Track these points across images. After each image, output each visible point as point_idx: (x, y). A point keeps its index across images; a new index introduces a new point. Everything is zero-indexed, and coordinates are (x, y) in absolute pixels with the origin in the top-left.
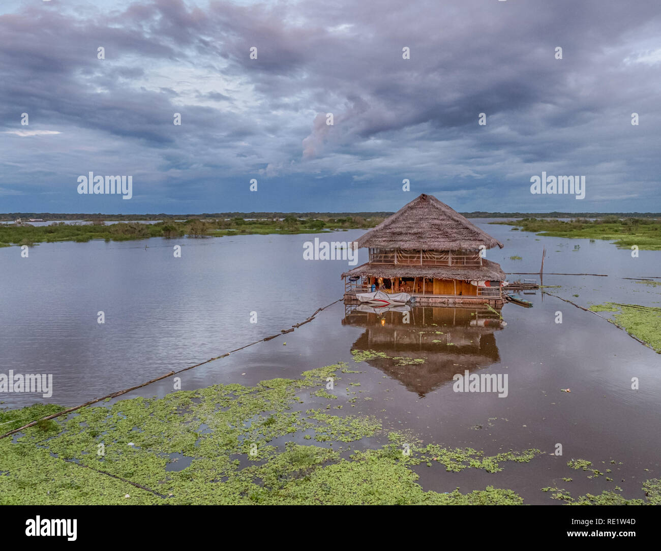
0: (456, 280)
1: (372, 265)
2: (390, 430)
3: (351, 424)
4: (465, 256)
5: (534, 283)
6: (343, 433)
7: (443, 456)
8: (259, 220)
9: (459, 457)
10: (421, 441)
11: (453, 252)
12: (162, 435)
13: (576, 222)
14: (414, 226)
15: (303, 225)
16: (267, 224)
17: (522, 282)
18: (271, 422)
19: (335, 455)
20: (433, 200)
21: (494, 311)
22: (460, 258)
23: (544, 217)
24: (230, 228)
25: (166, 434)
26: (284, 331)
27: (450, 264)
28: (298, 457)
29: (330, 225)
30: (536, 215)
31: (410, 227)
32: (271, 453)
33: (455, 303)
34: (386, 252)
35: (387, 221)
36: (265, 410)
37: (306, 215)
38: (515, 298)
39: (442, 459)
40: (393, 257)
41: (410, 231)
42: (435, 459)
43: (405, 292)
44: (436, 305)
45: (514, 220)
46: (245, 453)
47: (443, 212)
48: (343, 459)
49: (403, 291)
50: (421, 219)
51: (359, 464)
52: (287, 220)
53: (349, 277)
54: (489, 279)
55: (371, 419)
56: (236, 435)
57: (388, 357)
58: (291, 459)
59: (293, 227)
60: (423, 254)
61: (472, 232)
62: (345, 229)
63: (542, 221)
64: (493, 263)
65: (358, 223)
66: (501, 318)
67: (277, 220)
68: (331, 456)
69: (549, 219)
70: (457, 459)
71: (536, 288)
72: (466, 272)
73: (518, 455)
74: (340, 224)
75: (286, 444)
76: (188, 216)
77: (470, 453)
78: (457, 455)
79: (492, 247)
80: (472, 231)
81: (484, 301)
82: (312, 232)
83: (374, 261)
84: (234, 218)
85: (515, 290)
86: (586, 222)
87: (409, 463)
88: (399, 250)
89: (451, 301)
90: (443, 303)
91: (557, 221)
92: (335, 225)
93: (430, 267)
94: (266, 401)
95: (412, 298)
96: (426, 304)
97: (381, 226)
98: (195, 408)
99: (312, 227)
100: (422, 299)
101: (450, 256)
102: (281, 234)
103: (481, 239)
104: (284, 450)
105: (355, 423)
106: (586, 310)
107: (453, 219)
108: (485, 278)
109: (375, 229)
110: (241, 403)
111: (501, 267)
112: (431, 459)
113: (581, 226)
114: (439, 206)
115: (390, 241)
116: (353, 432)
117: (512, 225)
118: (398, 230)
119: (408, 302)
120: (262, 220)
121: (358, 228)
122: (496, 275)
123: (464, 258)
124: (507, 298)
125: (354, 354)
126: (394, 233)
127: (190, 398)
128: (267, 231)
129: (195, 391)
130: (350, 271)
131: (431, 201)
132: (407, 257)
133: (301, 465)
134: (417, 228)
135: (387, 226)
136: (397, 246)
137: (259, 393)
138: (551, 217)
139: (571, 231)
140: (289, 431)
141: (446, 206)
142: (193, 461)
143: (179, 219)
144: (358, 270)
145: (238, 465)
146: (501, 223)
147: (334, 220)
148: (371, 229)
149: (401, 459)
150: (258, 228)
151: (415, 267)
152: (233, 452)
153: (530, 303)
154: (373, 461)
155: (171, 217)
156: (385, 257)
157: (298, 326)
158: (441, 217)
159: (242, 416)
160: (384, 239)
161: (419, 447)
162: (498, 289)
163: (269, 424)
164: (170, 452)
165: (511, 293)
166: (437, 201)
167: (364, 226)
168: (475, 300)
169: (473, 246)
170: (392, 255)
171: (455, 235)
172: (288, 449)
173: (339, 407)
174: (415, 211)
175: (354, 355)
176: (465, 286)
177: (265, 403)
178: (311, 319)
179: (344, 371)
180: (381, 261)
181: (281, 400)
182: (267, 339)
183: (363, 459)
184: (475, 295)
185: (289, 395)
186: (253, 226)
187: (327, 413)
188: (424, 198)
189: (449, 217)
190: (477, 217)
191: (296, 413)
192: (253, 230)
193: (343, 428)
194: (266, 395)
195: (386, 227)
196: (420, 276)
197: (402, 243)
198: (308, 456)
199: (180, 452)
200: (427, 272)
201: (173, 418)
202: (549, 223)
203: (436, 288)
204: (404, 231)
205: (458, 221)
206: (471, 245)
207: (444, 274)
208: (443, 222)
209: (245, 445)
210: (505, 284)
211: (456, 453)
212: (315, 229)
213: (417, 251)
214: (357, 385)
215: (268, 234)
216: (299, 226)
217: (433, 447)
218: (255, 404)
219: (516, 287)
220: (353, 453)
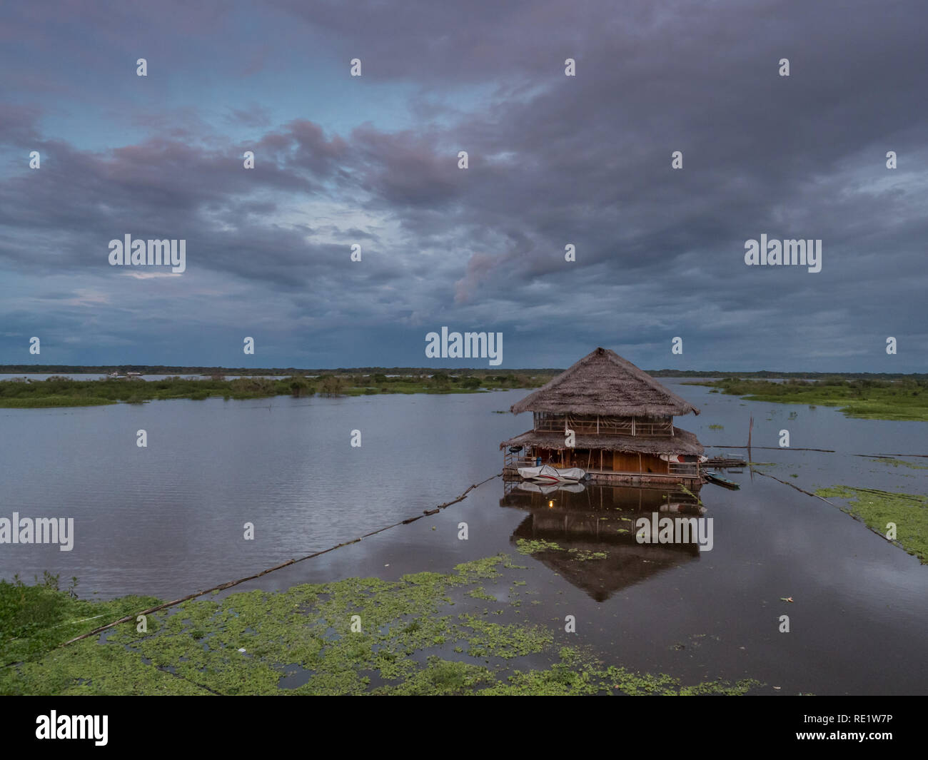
0: (642, 454)
1: (538, 433)
2: (564, 645)
3: (514, 634)
4: (653, 424)
5: (741, 458)
6: (503, 646)
7: (628, 684)
8: (403, 376)
9: (648, 686)
10: (601, 662)
11: (637, 418)
12: (280, 640)
13: (790, 383)
14: (588, 386)
15: (455, 384)
16: (413, 382)
17: (725, 457)
18: (414, 628)
19: (489, 675)
20: (611, 355)
21: (690, 493)
22: (646, 427)
23: (750, 377)
24: (369, 386)
25: (285, 639)
26: (427, 513)
27: (633, 433)
28: (443, 676)
29: (488, 383)
30: (740, 374)
31: (584, 388)
32: (409, 670)
33: (640, 482)
34: (555, 417)
35: (556, 380)
36: (407, 613)
37: (459, 371)
38: (717, 478)
39: (626, 686)
40: (564, 423)
41: (583, 393)
42: (617, 686)
43: (579, 467)
44: (617, 484)
45: (713, 380)
46: (377, 668)
47: (624, 369)
48: (500, 682)
49: (575, 467)
50: (597, 378)
51: (520, 689)
52: (436, 377)
53: (510, 447)
54: (683, 453)
55: (539, 630)
56: (368, 644)
57: (561, 549)
58: (434, 679)
59: (442, 385)
60: (600, 420)
61: (659, 394)
62: (505, 388)
63: (747, 381)
64: (688, 433)
65: (520, 382)
66: (699, 502)
67: (425, 377)
68: (484, 677)
69: (756, 380)
70: (646, 689)
71: (743, 465)
72: (653, 444)
73: (727, 686)
74: (500, 383)
75: (429, 659)
76: (321, 371)
77: (662, 681)
78: (646, 682)
79: (685, 413)
80: (660, 393)
81: (678, 480)
82: (466, 392)
83: (540, 428)
84: (374, 375)
85: (716, 468)
86: (804, 384)
87: (585, 691)
88: (571, 415)
89: (635, 479)
90: (626, 482)
91: (767, 382)
92: (494, 383)
93: (610, 437)
94: (409, 601)
95: (586, 475)
96: (604, 483)
97: (549, 386)
98: (322, 607)
99: (465, 386)
100: (599, 475)
101: (634, 424)
102: (428, 393)
103: (671, 403)
104: (425, 666)
105: (519, 634)
106: (812, 495)
107: (636, 379)
108: (678, 452)
109: (541, 389)
110: (378, 602)
111: (698, 438)
112: (612, 686)
113: (797, 389)
114: (619, 363)
115: (560, 404)
116: (516, 645)
117: (709, 386)
118: (569, 391)
119: (581, 479)
120: (407, 376)
121: (520, 388)
122: (691, 449)
123: (651, 426)
124: (706, 478)
125: (519, 544)
126: (564, 395)
127: (317, 594)
128: (413, 389)
129: (324, 584)
130: (511, 439)
131: (610, 357)
132: (580, 424)
133: (446, 687)
134: (593, 389)
135: (555, 386)
136: (568, 410)
137: (400, 590)
138: (759, 377)
139: (785, 394)
140: (436, 641)
141: (628, 362)
142: (312, 676)
143: (310, 374)
144: (520, 438)
145: (367, 684)
146: (697, 384)
147: (491, 378)
148: (536, 390)
149: (574, 685)
150: (401, 386)
151: (590, 436)
152: (364, 666)
153: (736, 484)
154: (538, 685)
155: (301, 372)
156: (553, 423)
157: (445, 506)
158: (622, 376)
159: (379, 620)
160: (552, 401)
161: (597, 670)
162: (695, 466)
163: (412, 631)
164: (288, 663)
165: (711, 472)
166: (616, 356)
167: (528, 386)
168: (665, 479)
169: (661, 412)
170: (561, 421)
171: (639, 398)
172: (431, 665)
173: (499, 613)
174: (590, 369)
175: (518, 546)
176: (653, 461)
177: (408, 604)
178: (462, 499)
179: (506, 565)
180: (548, 428)
181: (428, 601)
182: (406, 522)
183: (526, 682)
184: (666, 473)
185: (437, 594)
186: (396, 383)
187: (484, 620)
188: (600, 352)
189: (632, 376)
190: (667, 376)
191: (446, 617)
192: (396, 389)
193: (504, 640)
194: (408, 594)
195: (554, 387)
196: (596, 447)
197: (574, 407)
198: (455, 675)
199: (300, 663)
200: (603, 443)
201: (295, 619)
202: (756, 384)
203: (616, 463)
204: (576, 391)
205: (642, 381)
206: (659, 410)
207: (626, 446)
208: (625, 382)
209: (380, 658)
210: (703, 459)
211: (645, 680)
212: (468, 389)
213: (592, 417)
214: (522, 583)
215: (413, 393)
216: (450, 384)
217: (616, 671)
218: (395, 604)
219: (717, 464)
220: (513, 674)
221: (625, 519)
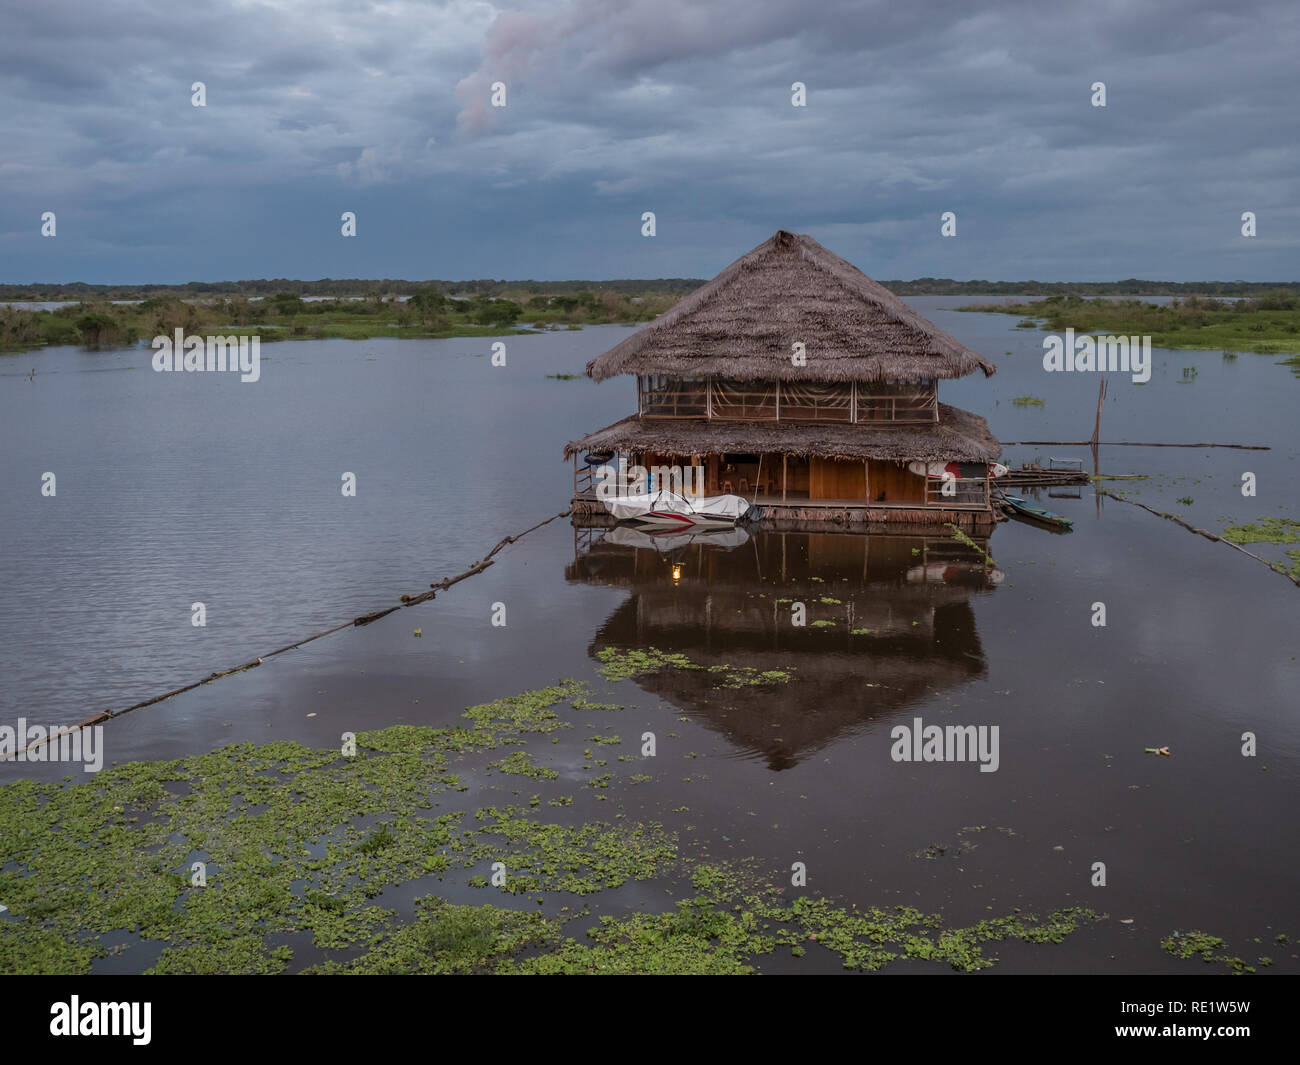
0: (870, 460)
1: (647, 420)
2: (701, 860)
3: (596, 845)
4: (893, 398)
5: (1077, 467)
6: (574, 871)
7: (835, 930)
8: (342, 299)
9: (876, 932)
10: (779, 891)
11: (862, 385)
12: (84, 884)
13: (1187, 306)
14: (758, 315)
15: (462, 315)
16: (364, 312)
17: (1045, 465)
18: (382, 842)
19: (547, 928)
20: (809, 248)
21: (969, 542)
22: (881, 403)
23: (1102, 293)
24: (263, 323)
25: (96, 880)
26: (408, 599)
27: (854, 418)
28: (450, 935)
29: (536, 313)
30: (1083, 288)
31: (748, 320)
32: (377, 927)
33: (866, 522)
34: (684, 387)
35: (687, 303)
36: (365, 812)
37: (471, 286)
38: (1027, 508)
39: (831, 936)
40: (703, 399)
41: (747, 331)
42: (814, 936)
43: (736, 493)
44: (818, 528)
45: (1024, 300)
46: (306, 928)
47: (835, 278)
48: (570, 940)
49: (728, 492)
50: (777, 298)
51: (613, 953)
52: (417, 300)
53: (586, 453)
54: (957, 458)
55: (648, 833)
56: (284, 879)
57: (694, 666)
58: (430, 943)
59: (433, 319)
60: (782, 392)
61: (909, 333)
62: (574, 324)
63: (1097, 303)
64: (968, 415)
65: (608, 310)
66: (989, 560)
67: (392, 300)
68: (538, 932)
69: (1116, 299)
70: (872, 937)
71: (1081, 480)
72: (895, 439)
73: (1033, 924)
74: (562, 312)
75: (418, 903)
76: (148, 288)
77: (905, 921)
78: (872, 926)
79: (965, 372)
80: (912, 329)
81: (945, 515)
82: (486, 334)
83: (652, 411)
84: (273, 296)
85: (1025, 487)
86: (1214, 307)
87: (746, 949)
88: (719, 382)
89: (855, 514)
90: (837, 521)
91: (1138, 303)
92: (549, 312)
93: (802, 427)
94: (368, 787)
95: (752, 508)
96: (790, 525)
97: (672, 316)
98: (174, 809)
99: (486, 319)
100: (781, 510)
101: (854, 399)
102: (401, 337)
103: (934, 350)
104: (411, 919)
105: (605, 843)
106: (1216, 540)
107: (862, 299)
108: (946, 456)
109: (654, 325)
110: (299, 793)
111: (990, 426)
112: (802, 937)
113: (1200, 318)
114: (824, 264)
115: (695, 356)
116: (600, 866)
117: (1017, 313)
118: (715, 328)
119: (742, 519)
120: (352, 299)
121: (609, 322)
122: (975, 448)
123: (890, 401)
124: (1004, 509)
125: (604, 658)
126: (704, 337)
127: (161, 781)
128: (363, 329)
129: (174, 763)
130: (588, 436)
131: (804, 251)
132: (738, 400)
133: (457, 957)
134: (766, 322)
135: (685, 316)
136: (714, 370)
137: (348, 766)
138: (1122, 293)
139: (1174, 329)
140: (428, 867)
141: (843, 263)
142: (164, 951)
143: (123, 297)
144: (610, 434)
145: (286, 960)
146: (990, 310)
147: (544, 301)
148: (643, 326)
149: (725, 938)
150: (338, 321)
151: (760, 425)
152: (275, 924)
153: (1064, 520)
154: (650, 944)
155: (102, 291)
156: (681, 399)
157: (447, 585)
158: (830, 294)
159: (302, 829)
160: (678, 351)
161: (773, 906)
162: (981, 485)
163: (375, 848)
164: (105, 929)
165: (1015, 496)
166: (818, 249)
167: (625, 318)
168: (919, 513)
169: (914, 370)
170: (699, 393)
171: (867, 341)
172: (424, 916)
173: (564, 802)
174: (760, 277)
175: (604, 662)
176: (896, 477)
177: (366, 792)
178: (484, 567)
179: (577, 703)
180: (670, 411)
181: (409, 785)
182: (361, 621)
183: (625, 939)
184: (921, 500)
185: (429, 770)
186: (326, 316)
187: (530, 817)
188: (784, 241)
189: (852, 293)
190: (927, 292)
191: (450, 817)
192: (326, 328)
193: (574, 856)
194: (367, 771)
195: (684, 319)
196: (773, 450)
197: (726, 363)
198: (475, 932)
199: (132, 927)
200: (787, 441)
201: (114, 837)
202: (1115, 308)
203: (816, 482)
204: (730, 328)
205: (874, 304)
206: (910, 366)
207: (838, 445)
208: (838, 308)
209: (310, 907)
210: (1000, 470)
211: (870, 920)
212: (492, 326)
213: (764, 384)
214: (611, 740)
215: (366, 337)
216: (451, 315)
217: (809, 906)
218: (337, 795)
219: (1027, 479)
220: (597, 923)
221: (830, 600)
